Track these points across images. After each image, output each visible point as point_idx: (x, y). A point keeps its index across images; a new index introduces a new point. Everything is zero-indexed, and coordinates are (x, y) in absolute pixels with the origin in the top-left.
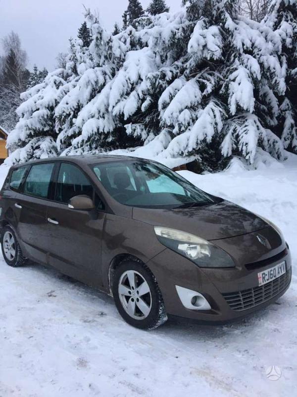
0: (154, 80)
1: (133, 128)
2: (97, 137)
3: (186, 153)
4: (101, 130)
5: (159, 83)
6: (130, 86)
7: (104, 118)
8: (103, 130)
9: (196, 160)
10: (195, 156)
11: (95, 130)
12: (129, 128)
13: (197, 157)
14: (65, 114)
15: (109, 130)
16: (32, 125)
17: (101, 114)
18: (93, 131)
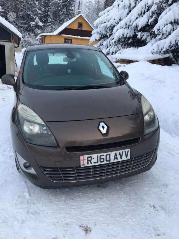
0: (160, 4)
1: (142, 35)
2: (123, 40)
3: (162, 52)
4: (125, 36)
5: (163, 6)
6: (147, 8)
7: (128, 28)
8: (127, 36)
9: (169, 56)
10: (169, 54)
11: (121, 36)
12: (139, 35)
13: (171, 55)
14: (112, 26)
15: (130, 36)
16: (100, 32)
17: (127, 26)
18: (120, 36)
